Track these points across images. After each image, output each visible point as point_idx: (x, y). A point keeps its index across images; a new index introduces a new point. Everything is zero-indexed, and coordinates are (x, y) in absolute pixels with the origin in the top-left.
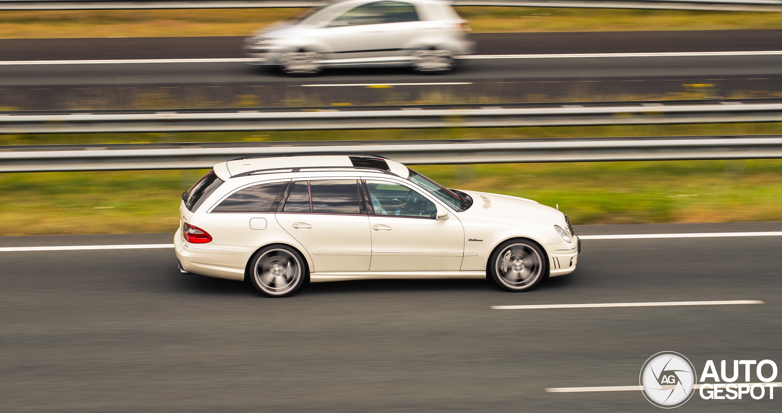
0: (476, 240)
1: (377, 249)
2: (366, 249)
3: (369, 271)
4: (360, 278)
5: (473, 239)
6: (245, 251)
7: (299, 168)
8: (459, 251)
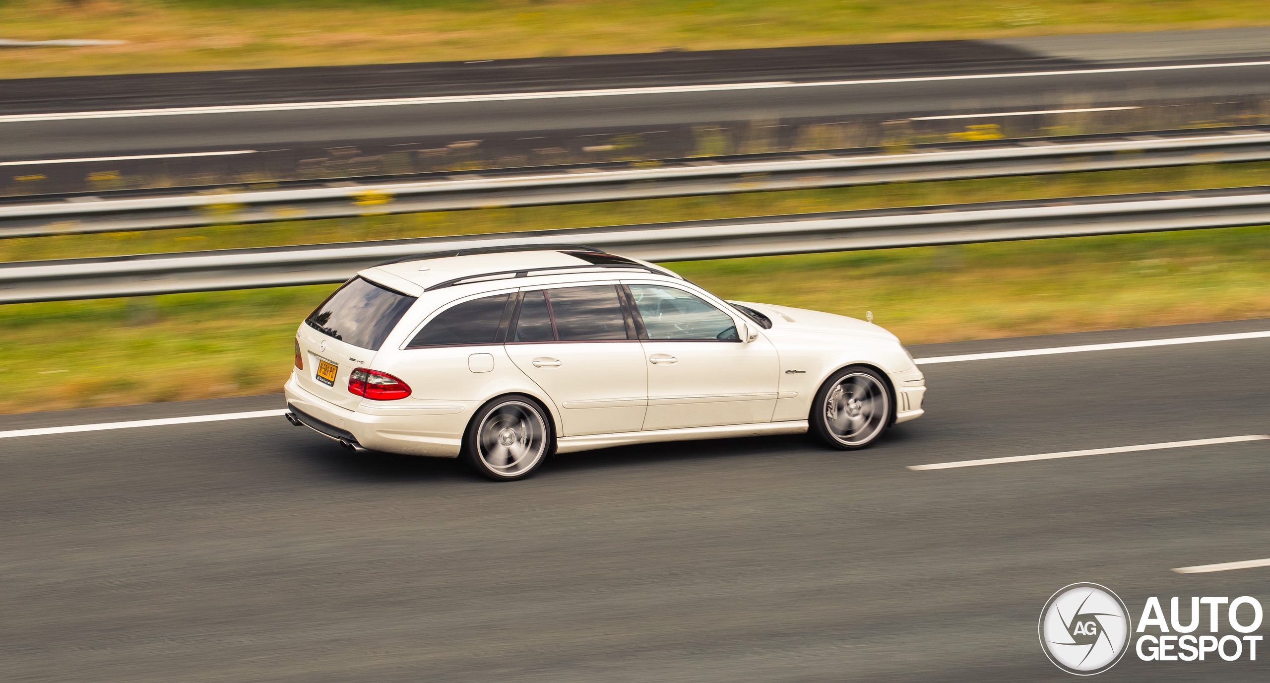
0: (797, 372)
1: (656, 394)
2: (639, 395)
3: (642, 430)
4: (629, 442)
5: (792, 371)
6: (463, 408)
7: (526, 271)
8: (771, 391)
